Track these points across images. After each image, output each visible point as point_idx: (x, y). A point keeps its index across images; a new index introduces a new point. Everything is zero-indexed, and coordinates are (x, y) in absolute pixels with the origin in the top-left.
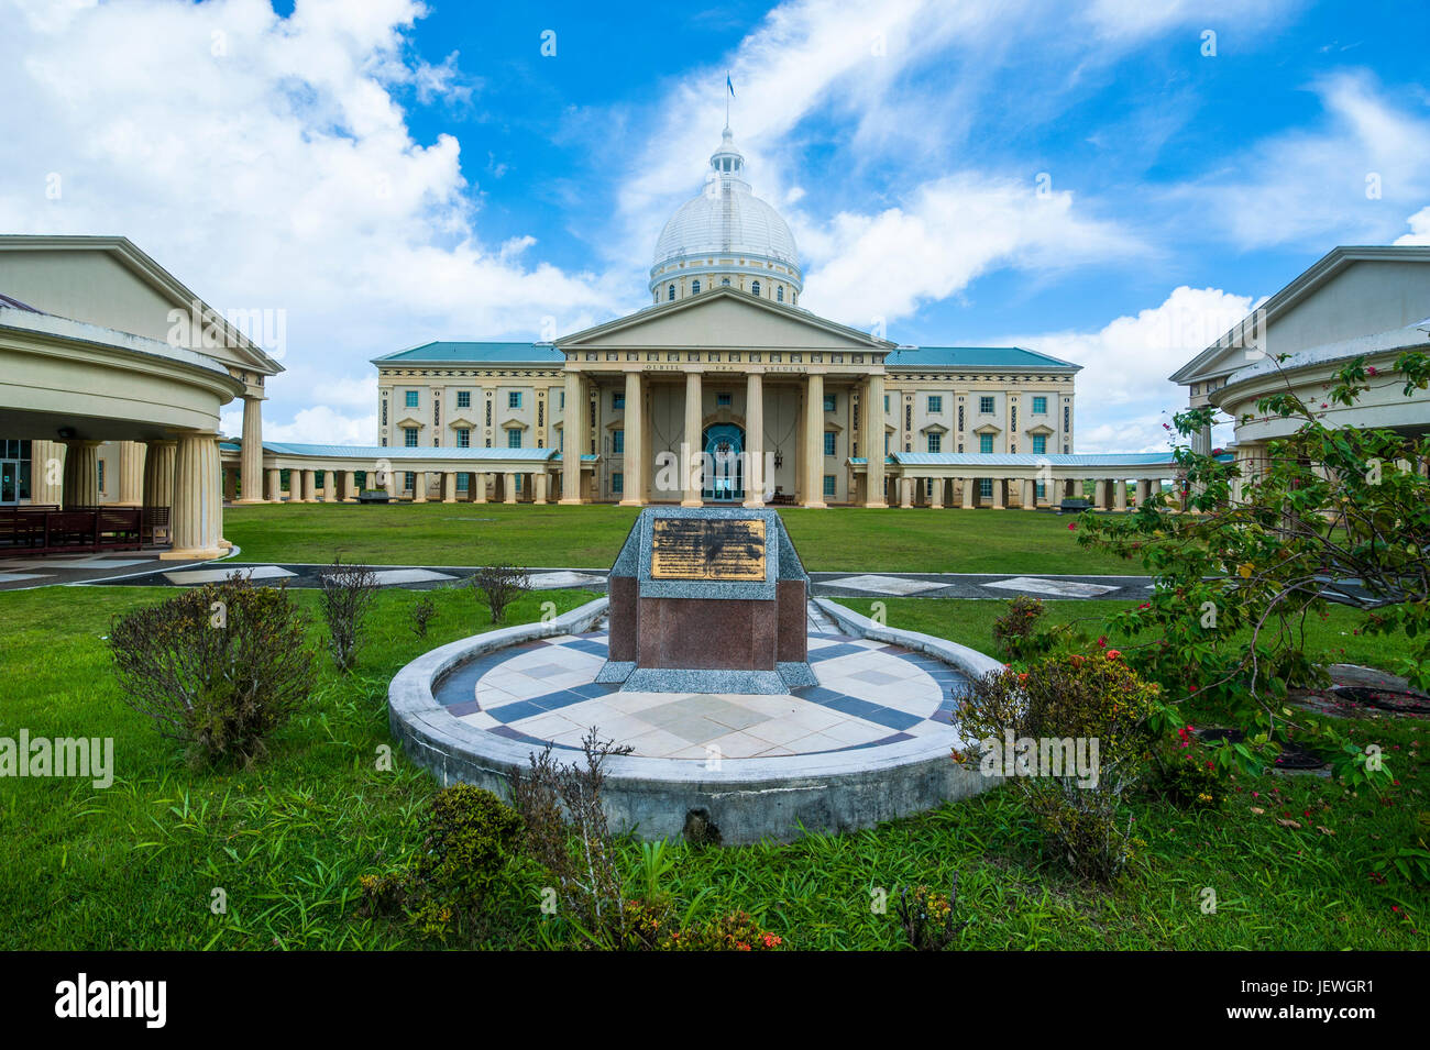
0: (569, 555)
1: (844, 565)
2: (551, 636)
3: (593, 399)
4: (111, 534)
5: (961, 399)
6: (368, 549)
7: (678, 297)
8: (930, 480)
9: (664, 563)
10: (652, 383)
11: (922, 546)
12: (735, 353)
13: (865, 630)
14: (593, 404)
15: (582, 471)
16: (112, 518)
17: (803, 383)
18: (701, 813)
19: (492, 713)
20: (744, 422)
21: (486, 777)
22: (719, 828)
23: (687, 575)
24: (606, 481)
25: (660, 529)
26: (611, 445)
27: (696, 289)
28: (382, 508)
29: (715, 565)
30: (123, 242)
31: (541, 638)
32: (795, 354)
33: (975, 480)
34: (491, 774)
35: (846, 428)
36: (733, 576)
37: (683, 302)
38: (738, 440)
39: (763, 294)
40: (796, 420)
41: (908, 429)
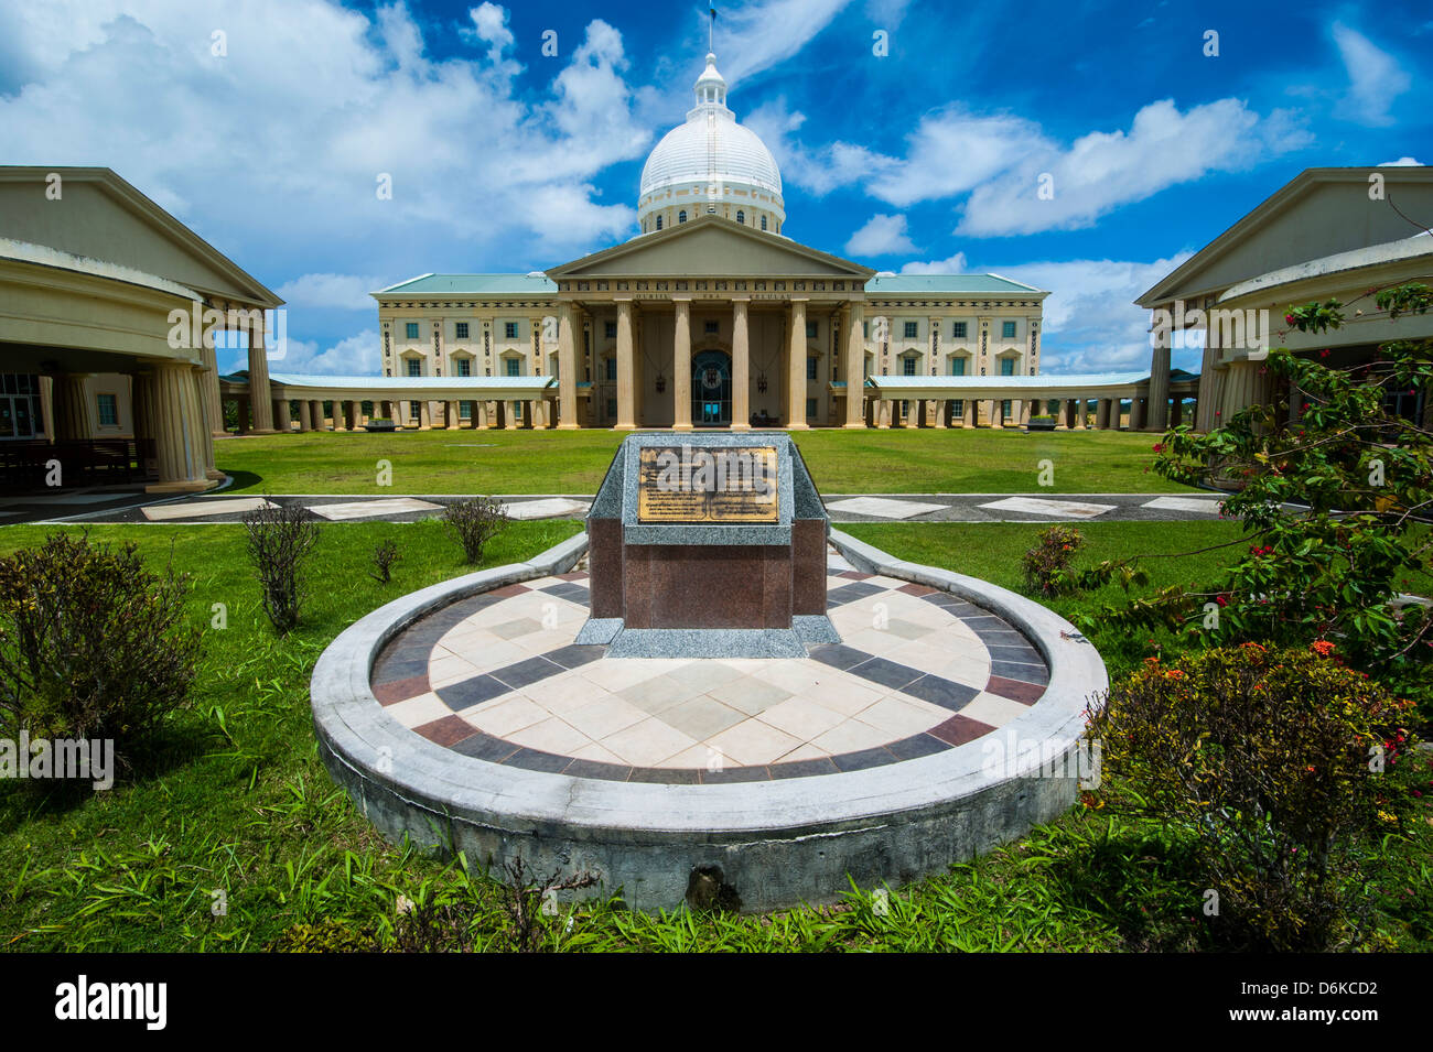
0: (562, 480)
1: (835, 486)
2: (530, 579)
3: (586, 329)
4: (106, 467)
5: (936, 325)
6: (364, 478)
7: (665, 226)
8: (906, 402)
9: (653, 502)
10: (641, 313)
11: (908, 465)
12: (721, 282)
13: (879, 566)
14: (587, 333)
15: (578, 398)
16: (106, 451)
17: (787, 310)
18: (712, 871)
19: (442, 694)
20: (731, 349)
21: (412, 812)
22: (738, 891)
23: (682, 516)
24: (602, 408)
25: (648, 460)
26: (605, 373)
27: (683, 217)
28: (389, 436)
29: (716, 504)
30: (107, 173)
31: (519, 581)
32: (779, 283)
33: (947, 401)
34: (419, 809)
35: (826, 352)
36: (738, 517)
37: (672, 231)
38: (725, 367)
39: (748, 223)
40: (779, 348)
41: (886, 354)
